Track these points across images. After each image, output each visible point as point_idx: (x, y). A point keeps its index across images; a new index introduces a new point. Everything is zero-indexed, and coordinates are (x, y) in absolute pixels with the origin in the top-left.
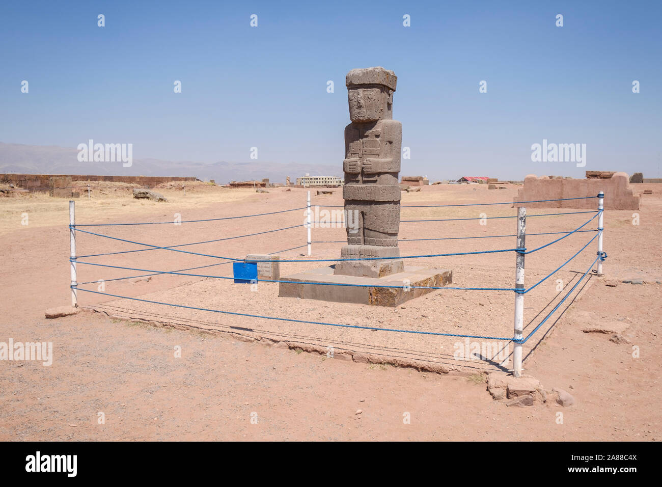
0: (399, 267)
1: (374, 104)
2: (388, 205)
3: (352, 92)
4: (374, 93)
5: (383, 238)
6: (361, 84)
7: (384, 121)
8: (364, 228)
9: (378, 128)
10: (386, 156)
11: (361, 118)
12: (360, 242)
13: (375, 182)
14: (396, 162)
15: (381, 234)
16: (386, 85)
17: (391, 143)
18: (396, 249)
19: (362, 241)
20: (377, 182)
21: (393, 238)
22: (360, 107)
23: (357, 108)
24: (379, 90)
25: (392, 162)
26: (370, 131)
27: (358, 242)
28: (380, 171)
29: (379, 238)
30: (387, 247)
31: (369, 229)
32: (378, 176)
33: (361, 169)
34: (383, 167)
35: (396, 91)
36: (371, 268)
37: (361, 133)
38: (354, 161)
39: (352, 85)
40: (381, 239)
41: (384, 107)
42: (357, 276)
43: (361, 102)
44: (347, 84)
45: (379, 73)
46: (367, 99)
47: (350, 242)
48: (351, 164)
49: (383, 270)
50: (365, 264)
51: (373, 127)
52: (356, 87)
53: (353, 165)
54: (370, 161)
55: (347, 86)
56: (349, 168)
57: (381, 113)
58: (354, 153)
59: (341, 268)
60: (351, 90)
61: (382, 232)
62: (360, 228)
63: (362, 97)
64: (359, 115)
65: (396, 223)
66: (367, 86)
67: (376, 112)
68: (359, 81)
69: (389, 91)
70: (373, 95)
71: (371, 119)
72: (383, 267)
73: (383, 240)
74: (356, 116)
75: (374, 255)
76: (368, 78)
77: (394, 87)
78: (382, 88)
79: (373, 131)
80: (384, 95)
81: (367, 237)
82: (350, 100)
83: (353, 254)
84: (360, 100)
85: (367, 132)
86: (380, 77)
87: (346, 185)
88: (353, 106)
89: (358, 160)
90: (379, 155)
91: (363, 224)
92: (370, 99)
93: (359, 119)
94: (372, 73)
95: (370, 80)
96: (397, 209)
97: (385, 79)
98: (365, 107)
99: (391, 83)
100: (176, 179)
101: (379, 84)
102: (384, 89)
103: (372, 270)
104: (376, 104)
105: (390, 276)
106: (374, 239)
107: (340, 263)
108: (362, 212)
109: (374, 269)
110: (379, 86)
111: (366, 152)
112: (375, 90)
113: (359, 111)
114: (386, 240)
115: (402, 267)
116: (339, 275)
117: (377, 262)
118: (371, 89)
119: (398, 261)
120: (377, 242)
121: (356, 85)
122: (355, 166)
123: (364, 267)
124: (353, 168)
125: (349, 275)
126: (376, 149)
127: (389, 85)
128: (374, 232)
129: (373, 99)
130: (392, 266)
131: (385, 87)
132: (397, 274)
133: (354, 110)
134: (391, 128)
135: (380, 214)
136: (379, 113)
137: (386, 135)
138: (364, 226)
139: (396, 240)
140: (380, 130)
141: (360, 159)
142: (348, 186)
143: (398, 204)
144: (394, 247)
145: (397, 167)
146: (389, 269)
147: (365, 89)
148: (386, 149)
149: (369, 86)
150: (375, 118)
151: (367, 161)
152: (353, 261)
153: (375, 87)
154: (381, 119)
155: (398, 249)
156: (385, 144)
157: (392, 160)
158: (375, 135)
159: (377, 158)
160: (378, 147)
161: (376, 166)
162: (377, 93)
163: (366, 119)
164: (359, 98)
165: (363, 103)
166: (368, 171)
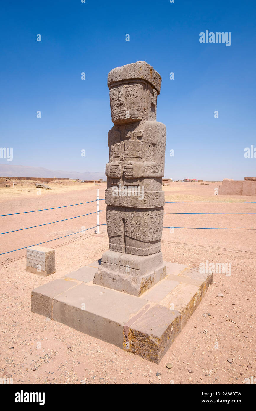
0: (161, 274)
1: (136, 102)
2: (150, 212)
3: (113, 91)
4: (137, 89)
5: (145, 248)
6: (122, 81)
7: (147, 122)
8: (125, 236)
9: (140, 129)
10: (148, 160)
11: (122, 117)
12: (121, 250)
14: (159, 166)
15: (143, 244)
16: (150, 81)
17: (154, 145)
18: (159, 255)
19: (123, 249)
21: (156, 245)
22: (121, 105)
23: (118, 107)
24: (142, 87)
25: (155, 166)
26: (133, 132)
27: (119, 250)
28: (142, 175)
29: (140, 247)
30: (149, 256)
31: (130, 238)
32: (140, 181)
33: (122, 173)
34: (146, 171)
35: (160, 93)
36: (131, 283)
37: (122, 134)
38: (115, 165)
39: (113, 83)
40: (143, 249)
41: (147, 107)
42: (117, 290)
43: (122, 100)
44: (108, 84)
45: (141, 66)
46: (129, 96)
47: (112, 248)
48: (112, 168)
49: (144, 284)
50: (124, 277)
51: (136, 128)
52: (117, 84)
53: (114, 169)
54: (131, 165)
55: (108, 86)
56: (111, 172)
57: (144, 112)
58: (116, 156)
59: (101, 278)
60: (112, 89)
61: (144, 241)
62: (121, 235)
63: (123, 94)
64: (120, 115)
65: (159, 229)
66: (129, 82)
67: (138, 110)
68: (120, 77)
69: (153, 90)
70: (135, 91)
71: (132, 119)
72: (145, 282)
73: (146, 249)
74: (117, 115)
75: (135, 268)
76: (130, 73)
77: (158, 87)
78: (145, 85)
79: (135, 132)
80: (147, 93)
81: (128, 245)
82: (112, 100)
83: (113, 264)
84: (120, 98)
85: (128, 134)
86: (142, 71)
87: (108, 190)
88: (114, 106)
89: (119, 163)
90: (141, 158)
91: (124, 231)
92: (132, 96)
93: (120, 119)
94: (133, 67)
95: (132, 74)
96: (161, 215)
97: (148, 74)
98: (126, 105)
99: (155, 81)
100: (59, 179)
101: (142, 78)
102: (148, 86)
103: (132, 285)
104: (138, 102)
105: (152, 287)
106: (135, 249)
107: (99, 273)
108: (123, 219)
109: (134, 285)
110: (141, 81)
111: (127, 155)
112: (137, 86)
113: (120, 110)
114: (149, 248)
115: (165, 272)
116: (99, 286)
117: (138, 276)
118: (133, 85)
119: (161, 269)
120: (138, 252)
121: (117, 82)
122: (116, 170)
123: (124, 281)
124: (114, 172)
125: (108, 288)
126: (138, 152)
127: (153, 83)
128: (135, 241)
129: (135, 96)
130: (155, 275)
131: (148, 85)
132: (160, 282)
133: (115, 110)
134: (154, 129)
135: (142, 222)
136: (142, 112)
137: (149, 137)
138: (125, 233)
139: (159, 246)
140: (143, 131)
141: (121, 163)
142: (110, 191)
143: (162, 210)
144: (156, 254)
145: (161, 171)
146: (152, 281)
147: (127, 86)
148: (149, 151)
149: (131, 82)
150: (138, 118)
151: (128, 164)
152: (112, 272)
153: (137, 82)
154: (144, 120)
155: (161, 255)
156: (148, 147)
157: (156, 164)
158: (137, 136)
159: (139, 161)
160: (140, 149)
161: (138, 170)
162: (139, 89)
163: (127, 119)
164: (120, 95)
165: (124, 100)
166: (129, 175)
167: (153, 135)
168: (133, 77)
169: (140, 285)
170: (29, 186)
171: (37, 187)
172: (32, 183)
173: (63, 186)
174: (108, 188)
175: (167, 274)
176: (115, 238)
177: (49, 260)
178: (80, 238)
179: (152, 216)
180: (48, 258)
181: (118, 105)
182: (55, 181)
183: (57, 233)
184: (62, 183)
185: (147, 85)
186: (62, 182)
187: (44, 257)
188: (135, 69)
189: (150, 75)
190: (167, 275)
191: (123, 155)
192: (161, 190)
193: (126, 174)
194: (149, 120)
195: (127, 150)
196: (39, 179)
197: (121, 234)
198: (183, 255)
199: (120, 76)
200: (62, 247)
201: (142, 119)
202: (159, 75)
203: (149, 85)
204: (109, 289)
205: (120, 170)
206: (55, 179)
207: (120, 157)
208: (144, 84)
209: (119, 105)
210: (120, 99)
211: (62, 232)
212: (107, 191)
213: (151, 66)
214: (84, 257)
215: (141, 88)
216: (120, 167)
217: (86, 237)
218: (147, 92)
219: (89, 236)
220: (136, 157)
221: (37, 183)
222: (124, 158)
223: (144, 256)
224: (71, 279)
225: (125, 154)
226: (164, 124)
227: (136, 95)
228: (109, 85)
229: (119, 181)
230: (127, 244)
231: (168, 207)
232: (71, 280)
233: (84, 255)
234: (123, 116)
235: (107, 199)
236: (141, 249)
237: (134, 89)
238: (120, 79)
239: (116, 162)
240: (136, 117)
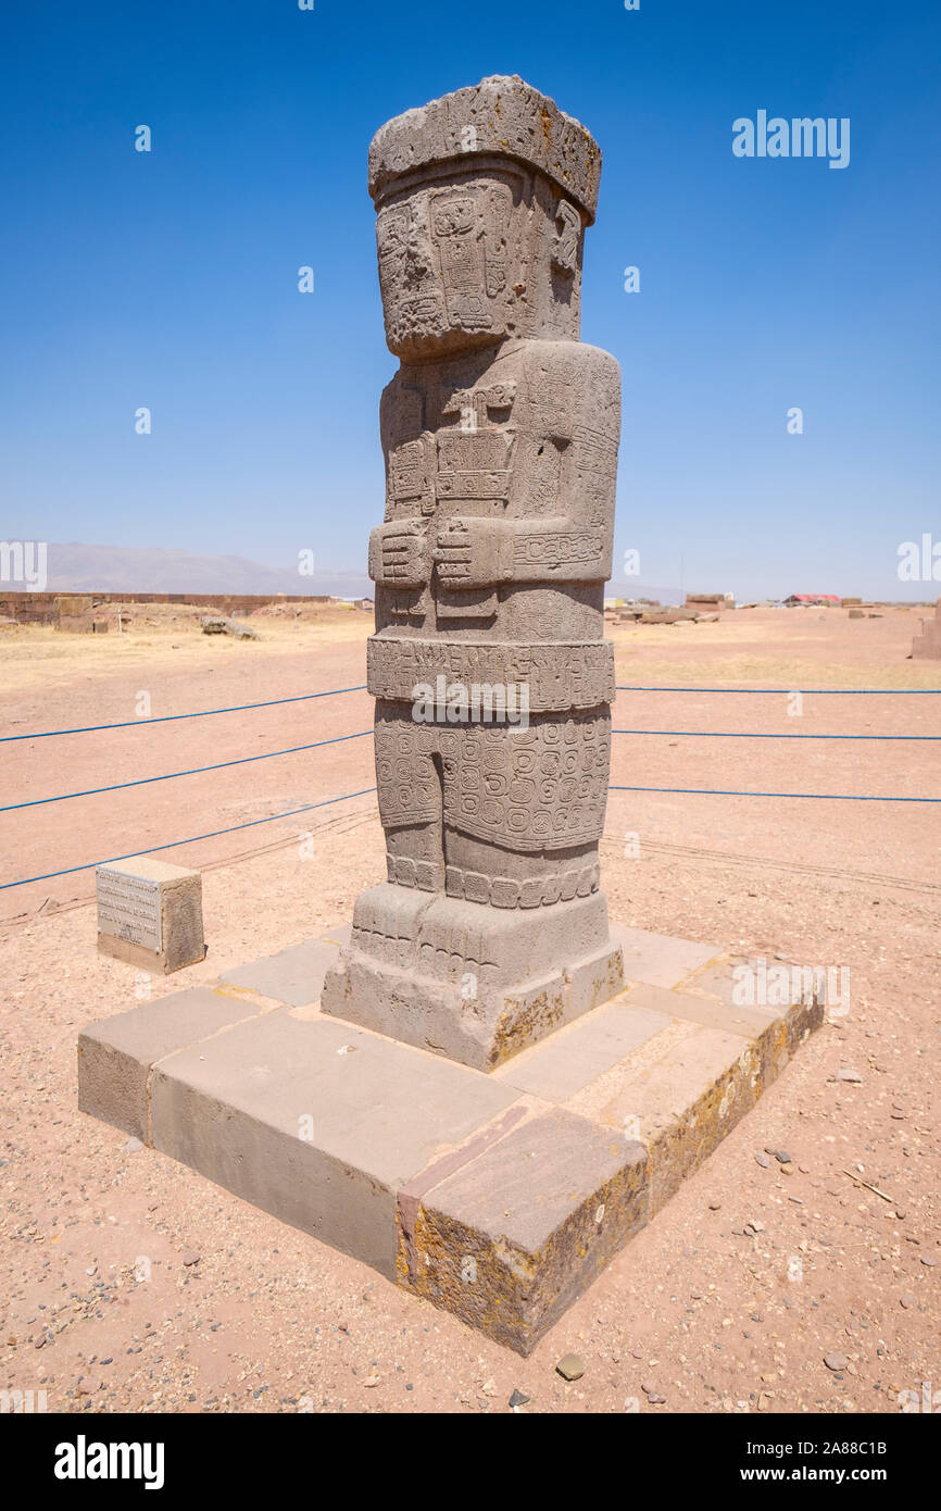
0: (598, 985)
1: (480, 257)
2: (544, 730)
3: (390, 216)
4: (481, 200)
5: (522, 875)
6: (423, 168)
7: (530, 345)
8: (446, 826)
9: (503, 377)
10: (537, 506)
11: (422, 329)
12: (430, 883)
13: (487, 622)
14: (585, 536)
15: (515, 857)
16: (541, 164)
17: (562, 444)
18: (590, 906)
19: (438, 879)
20: (497, 627)
21: (572, 867)
22: (418, 275)
23: (406, 285)
24: (506, 190)
25: (565, 535)
26: (469, 392)
27: (421, 881)
28: (508, 574)
29: (504, 872)
30: (543, 908)
31: (462, 833)
32: (500, 600)
33: (431, 565)
34: (522, 555)
35: (597, 217)
36: (458, 1017)
37: (430, 404)
38: (401, 532)
39: (388, 182)
40: (513, 881)
41: (533, 278)
42: (405, 1042)
43: (419, 252)
44: (370, 186)
45: (499, 97)
46: (448, 235)
47: (397, 874)
48: (390, 546)
49: (513, 1022)
50: (434, 993)
51: (482, 371)
52: (402, 186)
53: (395, 550)
54: (464, 530)
55: (372, 196)
56: (385, 565)
57: (519, 304)
58: (406, 494)
59: (347, 991)
60: (384, 209)
61: (517, 849)
62: (429, 823)
63: (425, 227)
64: (413, 318)
65: (589, 800)
66: (449, 173)
67: (489, 296)
68: (412, 154)
69: (558, 203)
70: (476, 212)
71: (465, 334)
72: (515, 1015)
73: (525, 882)
74: (403, 321)
75: (477, 957)
76: (452, 130)
77: (583, 190)
78: (522, 183)
79: (480, 389)
80: (531, 216)
81: (455, 864)
82: (383, 256)
83: (396, 936)
84: (414, 244)
85: (453, 400)
86: (504, 121)
87: (380, 637)
88: (393, 280)
89: (418, 527)
90: (506, 503)
91: (440, 807)
92: (461, 233)
93: (414, 334)
94: (466, 103)
95: (461, 136)
96: (595, 743)
97: (532, 132)
98: (437, 273)
99: (567, 165)
100: (289, 599)
101: (503, 153)
102: (532, 186)
103: (462, 1027)
104: (489, 256)
105: (553, 1036)
106: (483, 879)
107: (341, 970)
108: (436, 757)
109: (470, 1024)
110: (502, 165)
111: (448, 488)
112: (485, 188)
113: (413, 298)
114: (539, 879)
115: (616, 976)
116: (340, 1021)
117: (487, 989)
118: (467, 184)
119: (595, 962)
120: (495, 893)
121: (403, 175)
122: (404, 554)
123: (431, 1007)
124: (396, 564)
125: (374, 1030)
126: (493, 474)
127: (556, 173)
128: (482, 846)
129: (473, 234)
130: (566, 987)
131: (533, 180)
132: (590, 1013)
133: (397, 297)
134: (563, 376)
135: (509, 770)
136: (510, 303)
137: (539, 409)
138: (444, 814)
139: (590, 870)
140: (513, 383)
141: (426, 523)
142: (384, 642)
143: (601, 720)
144: (577, 902)
145: (592, 556)
146: (551, 1010)
147: (442, 189)
148: (540, 472)
149: (458, 170)
150: (489, 327)
152: (391, 970)
153: (483, 171)
154: (519, 337)
155: (601, 907)
156: (536, 453)
157: (569, 526)
158: (490, 409)
159: (496, 515)
160: (501, 463)
161: (491, 554)
162: (492, 200)
163: (445, 334)
164: (413, 234)
165: (430, 254)
166: (456, 576)
167: (558, 400)
168: (467, 149)
169: (494, 1026)
170: (179, 627)
171: (207, 632)
172: (187, 616)
173: (303, 626)
174: (378, 630)
175: (627, 982)
176: (405, 834)
177: (177, 911)
178: (330, 826)
179: (554, 748)
180: (171, 904)
181: (406, 278)
182: (274, 608)
183: (247, 807)
184: (302, 616)
185: (527, 182)
186: (299, 610)
187: (158, 900)
188: (474, 112)
189: (538, 138)
190: (626, 988)
191: (433, 491)
192: (600, 637)
193: (442, 569)
194: (543, 338)
195: (447, 471)
196: (217, 601)
197: (428, 820)
198: (724, 904)
199: (412, 149)
200: (252, 861)
201: (509, 333)
202: (587, 139)
203: (538, 182)
204: (376, 1034)
205: (421, 555)
206: (278, 600)
207: (420, 497)
208: (516, 176)
209: (411, 276)
210: (414, 249)
211: (264, 803)
212: (372, 640)
213: (543, 97)
214: (327, 901)
215: (502, 196)
216: (421, 540)
217: (354, 823)
218: (531, 213)
219: (366, 818)
220: (482, 499)
221: (206, 614)
222: (437, 504)
223: (518, 908)
224: (239, 991)
225: (440, 485)
226: (607, 354)
227: (479, 226)
228: (374, 191)
229: (418, 600)
230: (450, 859)
231: (700, 706)
232: (238, 995)
233: (330, 894)
234: (425, 321)
235: (373, 675)
236: (505, 880)
237: (473, 200)
238: (412, 162)
239: (405, 521)
240: (481, 323)
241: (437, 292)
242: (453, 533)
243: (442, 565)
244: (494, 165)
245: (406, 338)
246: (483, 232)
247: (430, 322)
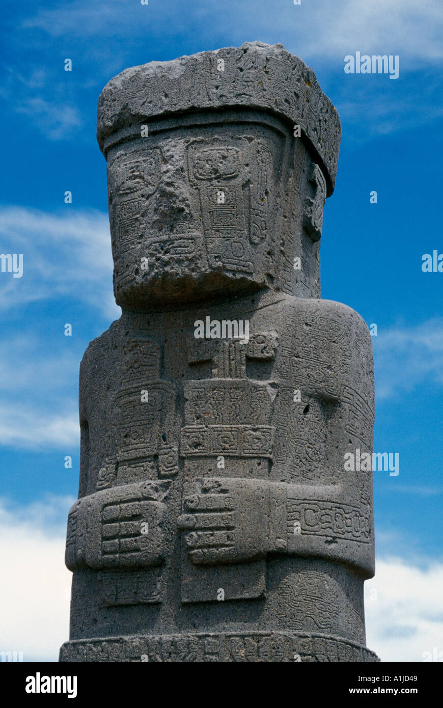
1: (245, 203)
4: (247, 150)
9: (263, 328)
13: (253, 606)
17: (329, 404)
20: (267, 611)
23: (155, 224)
24: (271, 144)
28: (282, 543)
38: (133, 496)
43: (177, 192)
45: (267, 60)
46: (210, 180)
48: (115, 514)
53: (125, 519)
54: (224, 491)
56: (104, 540)
63: (182, 169)
64: (166, 257)
66: (210, 121)
67: (252, 243)
68: (166, 100)
70: (242, 161)
76: (215, 83)
84: (170, 184)
86: (273, 81)
89: (156, 490)
90: (271, 463)
92: (224, 179)
95: (226, 89)
97: (297, 97)
98: (196, 215)
104: (254, 204)
110: (269, 121)
111: (197, 445)
112: (250, 140)
113: (165, 237)
118: (232, 134)
122: (135, 523)
124: (124, 536)
126: (255, 430)
129: (239, 181)
133: (141, 236)
137: (304, 364)
140: (275, 335)
147: (201, 136)
149: (221, 120)
150: (250, 274)
151: (205, 491)
153: (248, 123)
154: (278, 290)
156: (302, 411)
157: (341, 496)
158: (249, 359)
159: (260, 476)
160: (264, 418)
161: (261, 517)
162: (258, 152)
163: (205, 276)
164: (168, 174)
165: (188, 196)
166: (213, 546)
167: (324, 357)
168: (233, 101)
188: (241, 70)
189: (302, 102)
191: (175, 449)
193: (192, 540)
195: (195, 426)
199: (167, 96)
201: (268, 284)
205: (161, 524)
207: (155, 457)
208: (279, 133)
215: (266, 151)
216: (160, 505)
220: (243, 458)
222: (181, 464)
225: (184, 442)
227: (245, 173)
229: (151, 583)
234: (180, 262)
237: (238, 149)
238: (166, 108)
239: (137, 485)
240: (244, 269)
241: (196, 233)
242: (208, 495)
243: (193, 533)
244: (260, 119)
245: (154, 278)
246: (249, 180)
247: (186, 263)
